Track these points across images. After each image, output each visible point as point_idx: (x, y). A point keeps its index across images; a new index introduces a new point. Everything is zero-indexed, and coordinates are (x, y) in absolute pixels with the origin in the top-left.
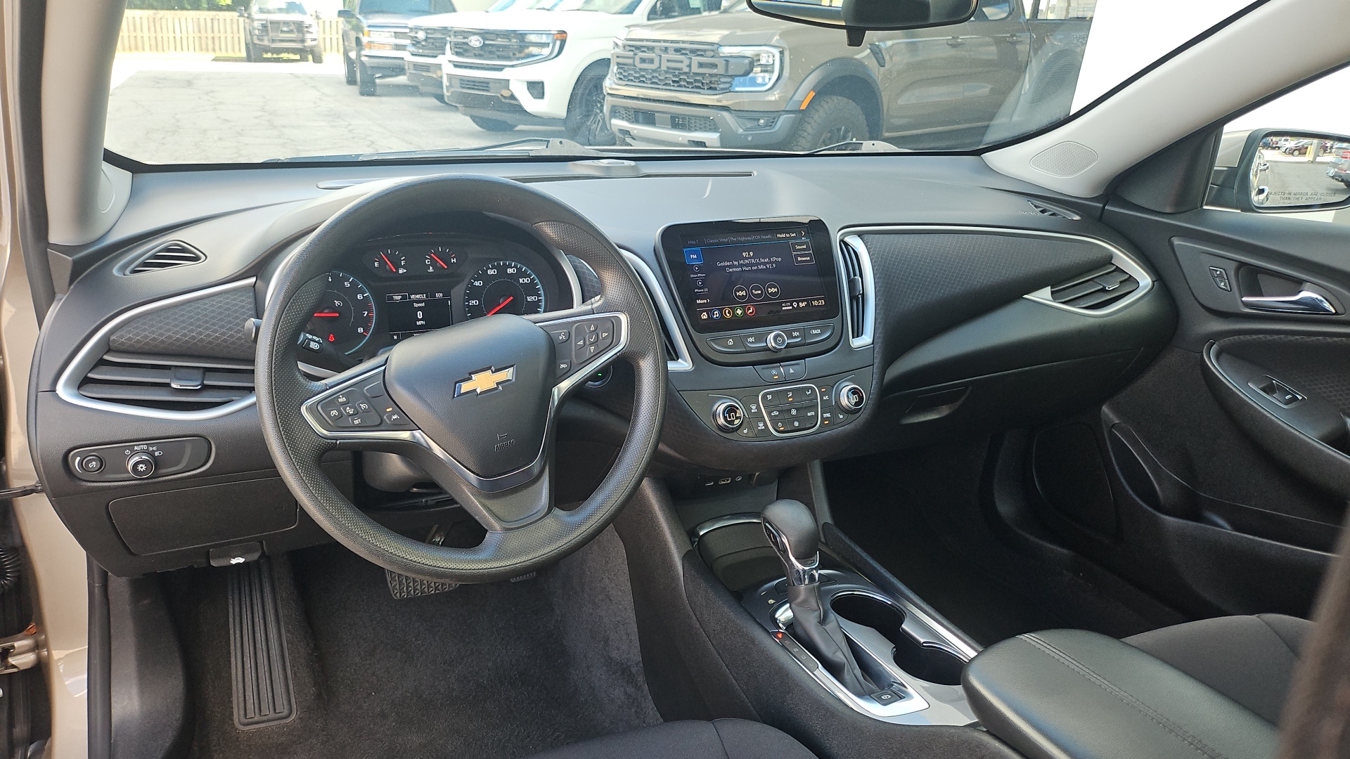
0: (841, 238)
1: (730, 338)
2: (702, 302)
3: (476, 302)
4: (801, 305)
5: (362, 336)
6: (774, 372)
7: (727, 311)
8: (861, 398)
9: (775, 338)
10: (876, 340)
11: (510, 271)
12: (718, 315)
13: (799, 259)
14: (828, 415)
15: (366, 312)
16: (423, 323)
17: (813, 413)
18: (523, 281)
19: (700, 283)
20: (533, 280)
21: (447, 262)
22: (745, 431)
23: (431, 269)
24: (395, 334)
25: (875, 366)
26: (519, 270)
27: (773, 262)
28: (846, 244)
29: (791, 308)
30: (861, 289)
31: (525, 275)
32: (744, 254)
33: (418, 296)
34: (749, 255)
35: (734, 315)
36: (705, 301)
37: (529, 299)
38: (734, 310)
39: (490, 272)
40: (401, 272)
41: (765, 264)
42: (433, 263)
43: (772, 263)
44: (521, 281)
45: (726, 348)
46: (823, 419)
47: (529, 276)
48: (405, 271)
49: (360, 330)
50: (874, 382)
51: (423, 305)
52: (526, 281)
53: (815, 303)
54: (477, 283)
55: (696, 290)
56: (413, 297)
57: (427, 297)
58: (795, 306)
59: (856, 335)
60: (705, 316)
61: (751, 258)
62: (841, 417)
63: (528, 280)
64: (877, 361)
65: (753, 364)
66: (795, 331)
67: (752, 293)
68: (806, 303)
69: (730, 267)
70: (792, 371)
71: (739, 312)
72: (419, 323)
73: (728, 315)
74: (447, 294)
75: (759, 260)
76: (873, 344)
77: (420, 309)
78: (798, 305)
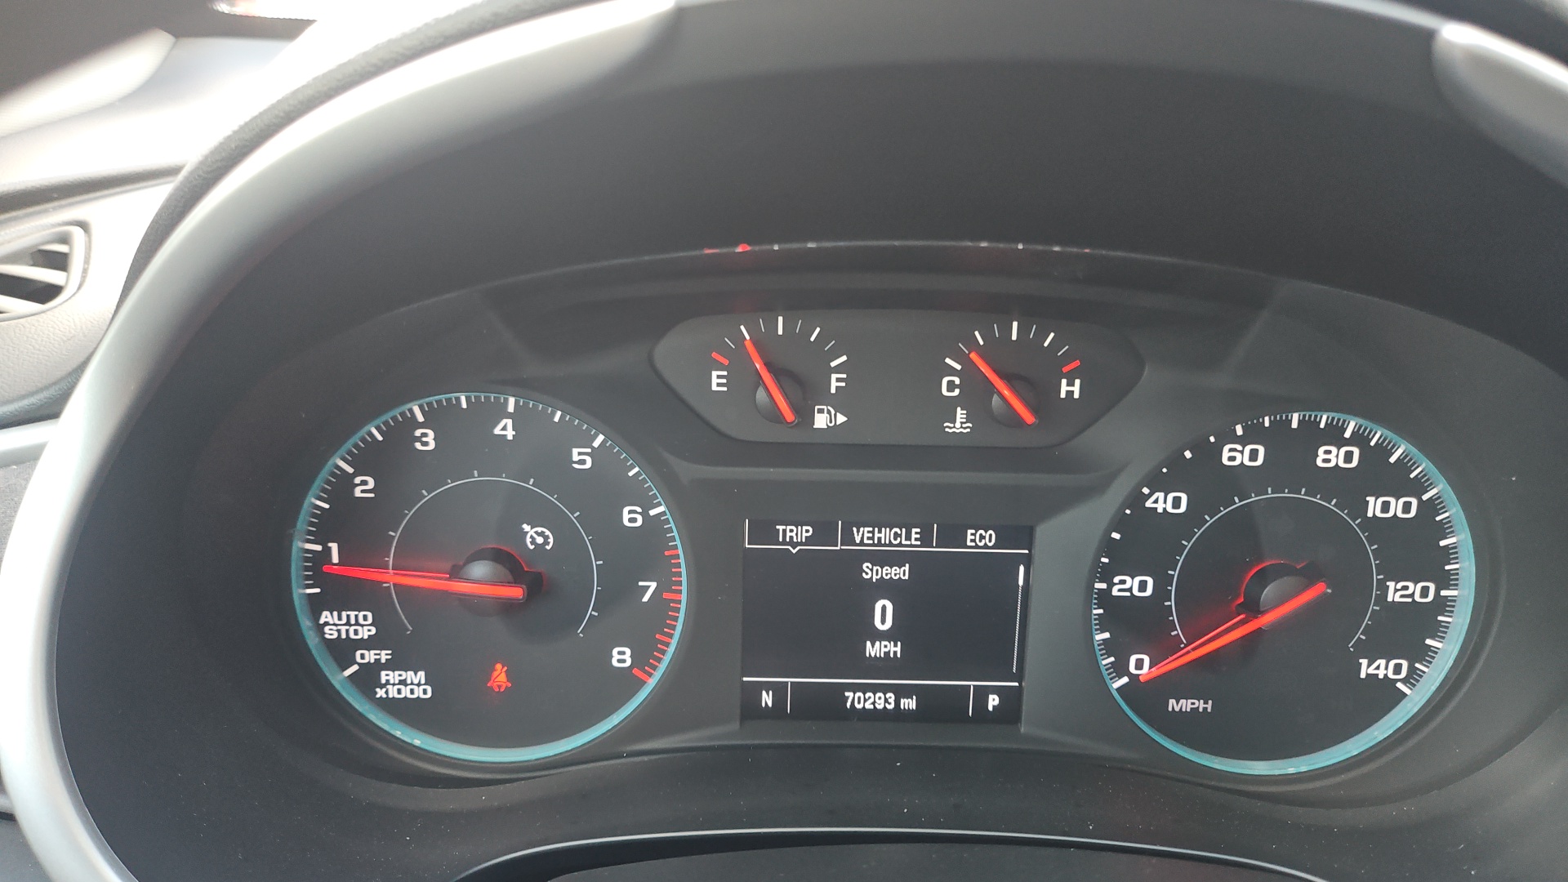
3: (1143, 586)
5: (627, 682)
11: (1330, 457)
15: (653, 585)
16: (895, 649)
18: (1386, 507)
20: (1429, 508)
21: (1040, 394)
23: (960, 424)
24: (768, 686)
26: (1375, 456)
31: (1399, 482)
33: (886, 535)
37: (1395, 593)
39: (1235, 455)
40: (821, 421)
42: (975, 393)
44: (1374, 506)
47: (1417, 487)
48: (841, 419)
49: (621, 657)
51: (901, 573)
52: (1396, 507)
54: (1161, 502)
56: (862, 534)
57: (925, 540)
63: (1407, 507)
72: (874, 650)
74: (1017, 533)
77: (886, 588)
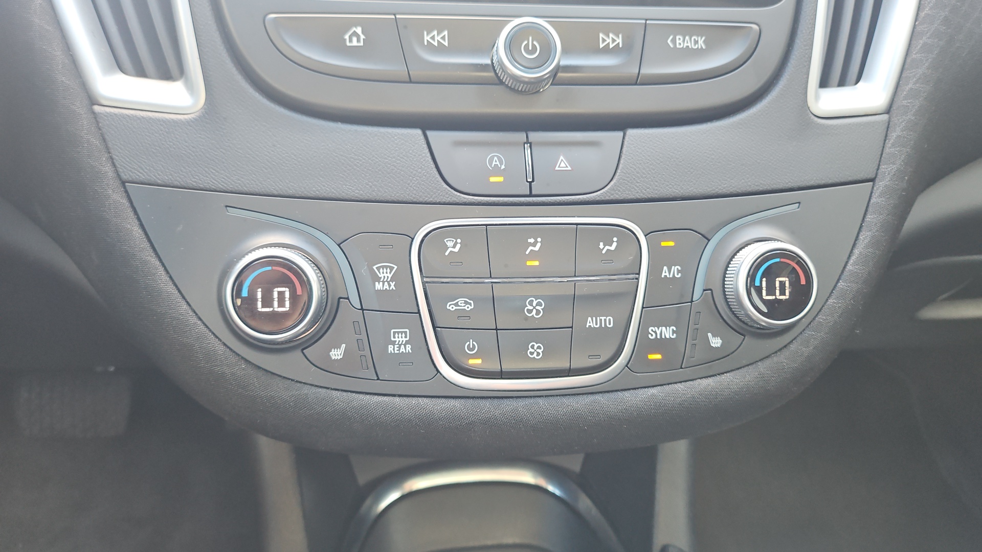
1: (356, 23)
8: (801, 293)
9: (515, 40)
10: (901, 102)
14: (668, 332)
17: (608, 321)
22: (337, 354)
25: (881, 185)
46: (644, 345)
50: (866, 237)
62: (716, 342)
64: (889, 171)
65: (426, 123)
66: (607, 29)
70: (563, 164)
76: (888, 111)
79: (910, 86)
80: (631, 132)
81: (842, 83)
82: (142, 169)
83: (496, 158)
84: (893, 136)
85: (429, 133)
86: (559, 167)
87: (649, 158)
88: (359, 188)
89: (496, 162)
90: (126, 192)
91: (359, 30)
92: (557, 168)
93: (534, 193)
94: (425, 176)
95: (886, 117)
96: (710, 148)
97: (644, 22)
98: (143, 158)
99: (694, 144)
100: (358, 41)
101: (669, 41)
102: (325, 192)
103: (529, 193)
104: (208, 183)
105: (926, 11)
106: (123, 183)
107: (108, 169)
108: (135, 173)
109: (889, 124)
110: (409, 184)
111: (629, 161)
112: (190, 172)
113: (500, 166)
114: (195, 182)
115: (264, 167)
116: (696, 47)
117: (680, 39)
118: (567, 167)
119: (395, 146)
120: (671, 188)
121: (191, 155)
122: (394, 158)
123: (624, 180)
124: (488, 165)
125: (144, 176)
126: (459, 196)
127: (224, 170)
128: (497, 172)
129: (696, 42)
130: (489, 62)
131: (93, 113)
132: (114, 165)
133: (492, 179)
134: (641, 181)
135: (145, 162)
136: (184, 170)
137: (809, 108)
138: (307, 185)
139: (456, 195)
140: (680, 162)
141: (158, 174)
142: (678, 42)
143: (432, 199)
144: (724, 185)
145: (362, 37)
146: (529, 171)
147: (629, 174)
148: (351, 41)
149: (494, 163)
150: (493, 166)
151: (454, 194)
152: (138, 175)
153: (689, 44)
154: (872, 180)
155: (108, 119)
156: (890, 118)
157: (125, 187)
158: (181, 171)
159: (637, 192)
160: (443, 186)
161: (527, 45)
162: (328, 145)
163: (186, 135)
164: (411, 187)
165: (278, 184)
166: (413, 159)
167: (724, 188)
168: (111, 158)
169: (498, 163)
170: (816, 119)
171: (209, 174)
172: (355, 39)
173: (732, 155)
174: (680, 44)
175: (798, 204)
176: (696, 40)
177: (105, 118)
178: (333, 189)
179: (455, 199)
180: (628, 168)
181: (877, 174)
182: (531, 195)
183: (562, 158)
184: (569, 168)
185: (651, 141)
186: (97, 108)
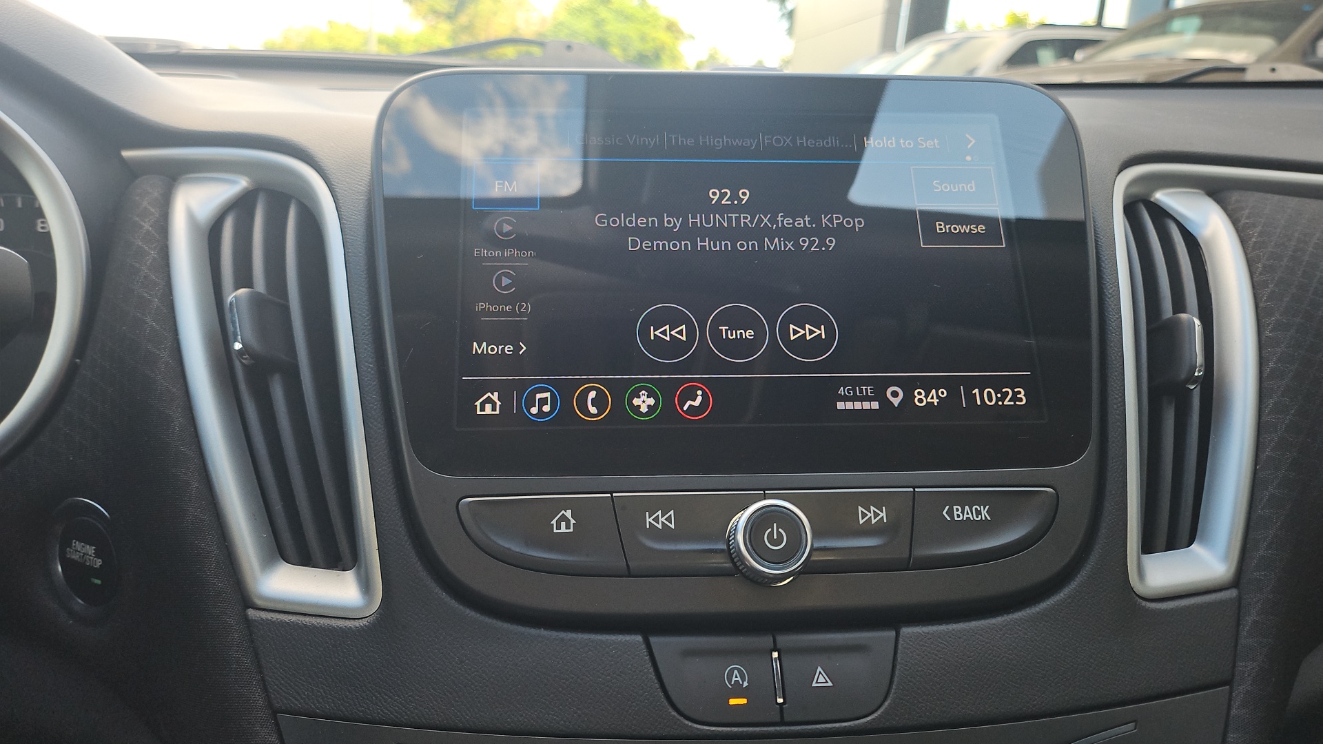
0: (1135, 190)
1: (565, 504)
2: (494, 350)
4: (921, 398)
6: (736, 675)
7: (593, 394)
9: (756, 527)
12: (546, 408)
13: (941, 227)
19: (506, 281)
25: (1241, 689)
27: (829, 231)
28: (1161, 215)
29: (875, 405)
30: (1200, 359)
32: (714, 195)
34: (734, 196)
35: (621, 412)
36: (508, 349)
38: (622, 392)
41: (792, 234)
43: (823, 233)
45: (530, 542)
53: (988, 397)
55: (481, 306)
58: (896, 402)
59: (1162, 539)
60: (489, 406)
61: (740, 208)
65: (648, 626)
66: (867, 501)
67: (716, 334)
68: (943, 393)
69: (645, 233)
70: (821, 680)
71: (644, 402)
73: (593, 410)
75: (773, 220)
76: (1236, 584)
78: (909, 397)
79: (1261, 552)
80: (906, 631)
81: (1171, 546)
82: (299, 695)
83: (736, 672)
84: (1249, 620)
85: (653, 640)
86: (817, 683)
87: (931, 668)
88: (565, 719)
89: (736, 678)
90: (277, 724)
91: (568, 514)
92: (814, 685)
93: (787, 719)
94: (648, 700)
95: (1233, 593)
96: (1009, 650)
97: (912, 490)
98: (301, 679)
99: (988, 645)
100: (568, 527)
101: (944, 513)
102: (522, 725)
103: (779, 720)
104: (378, 713)
105: (1268, 452)
106: (275, 712)
107: (258, 697)
108: (290, 700)
109: (1240, 604)
110: (627, 711)
111: (906, 673)
112: (357, 698)
113: (741, 683)
114: (362, 711)
115: (448, 691)
116: (979, 519)
117: (957, 510)
118: (827, 682)
119: (610, 659)
120: (963, 709)
121: (360, 675)
122: (609, 675)
123: (902, 699)
124: (726, 682)
125: (300, 703)
126: (691, 726)
127: (399, 696)
128: (738, 691)
129: (978, 513)
130: (725, 547)
131: (246, 619)
132: (265, 689)
133: (733, 702)
134: (923, 700)
135: (303, 685)
136: (350, 696)
137: (1132, 589)
138: (501, 715)
139: (687, 725)
140: (973, 671)
141: (318, 701)
142: (955, 513)
143: (656, 732)
144: (1034, 701)
145: (573, 521)
146: (779, 687)
147: (907, 691)
148: (559, 527)
149: (734, 679)
150: (733, 683)
151: (685, 724)
152: (294, 703)
153: (970, 516)
154: (1229, 682)
155: (264, 629)
156: (1240, 593)
157: (276, 719)
158: (347, 697)
159: (920, 717)
160: (670, 712)
161: (771, 533)
162: (527, 660)
163: (355, 649)
164: (630, 715)
165: (464, 714)
166: (633, 676)
167: (1034, 706)
168: (263, 680)
169: (739, 679)
170: (1144, 603)
171: (380, 701)
172: (563, 524)
173: (1039, 659)
174: (958, 516)
175: (1133, 724)
176: (979, 509)
177: (260, 626)
178: (532, 719)
179: (685, 731)
180: (905, 683)
181: (1233, 675)
182: (783, 723)
183: (819, 669)
184: (830, 684)
185: (932, 643)
186: (251, 612)
